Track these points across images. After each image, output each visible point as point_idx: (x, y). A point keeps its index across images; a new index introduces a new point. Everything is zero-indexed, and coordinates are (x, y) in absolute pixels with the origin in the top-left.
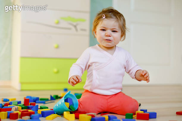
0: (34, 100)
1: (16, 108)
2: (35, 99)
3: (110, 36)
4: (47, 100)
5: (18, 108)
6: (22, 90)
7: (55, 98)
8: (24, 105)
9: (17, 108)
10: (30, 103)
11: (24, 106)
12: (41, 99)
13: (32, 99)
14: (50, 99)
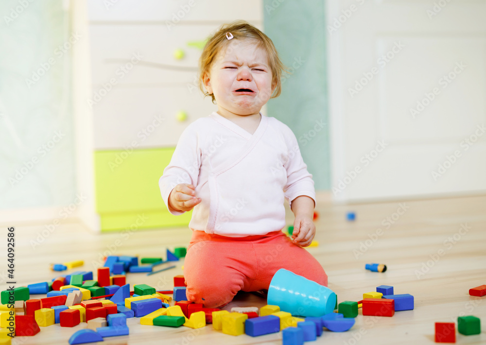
0: (124, 265)
1: (76, 295)
2: (127, 264)
3: (248, 80)
4: (159, 261)
5: (81, 293)
6: (103, 232)
7: (178, 254)
8: (97, 284)
9: (78, 295)
10: (111, 278)
11: (97, 288)
12: (144, 261)
13: (121, 263)
14: (165, 258)
